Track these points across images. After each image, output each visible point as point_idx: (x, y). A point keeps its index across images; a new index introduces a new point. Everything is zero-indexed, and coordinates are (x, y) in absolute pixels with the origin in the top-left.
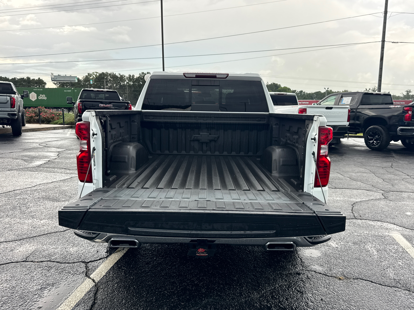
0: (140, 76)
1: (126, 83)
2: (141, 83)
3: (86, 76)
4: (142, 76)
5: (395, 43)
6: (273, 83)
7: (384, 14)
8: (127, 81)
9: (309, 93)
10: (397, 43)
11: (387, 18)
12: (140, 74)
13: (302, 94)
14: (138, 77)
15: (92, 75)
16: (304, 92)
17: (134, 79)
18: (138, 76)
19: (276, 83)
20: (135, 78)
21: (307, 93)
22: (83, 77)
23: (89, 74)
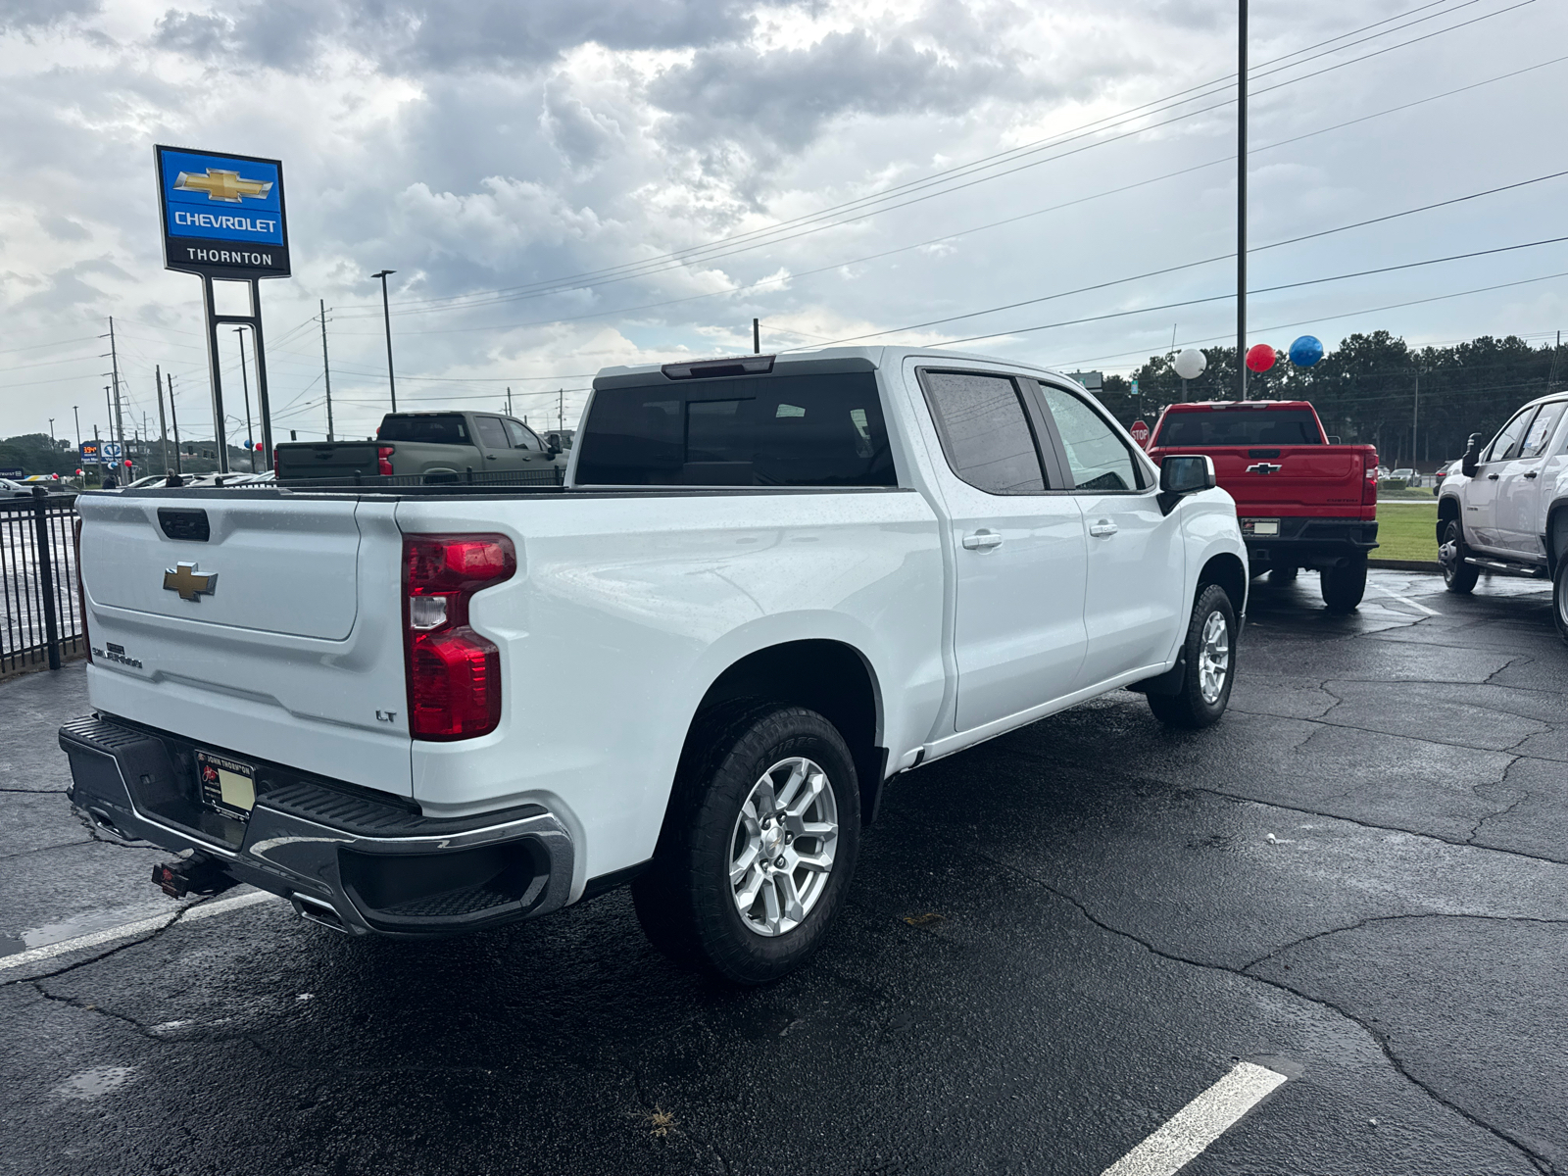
0: (1343, 350)
1: (1285, 380)
2: (1348, 376)
3: (1145, 368)
4: (1352, 350)
8: (1292, 374)
12: (1344, 342)
14: (1337, 355)
15: (1166, 364)
17: (1320, 364)
18: (1337, 349)
20: (1323, 360)
22: (1133, 371)
23: (1153, 360)
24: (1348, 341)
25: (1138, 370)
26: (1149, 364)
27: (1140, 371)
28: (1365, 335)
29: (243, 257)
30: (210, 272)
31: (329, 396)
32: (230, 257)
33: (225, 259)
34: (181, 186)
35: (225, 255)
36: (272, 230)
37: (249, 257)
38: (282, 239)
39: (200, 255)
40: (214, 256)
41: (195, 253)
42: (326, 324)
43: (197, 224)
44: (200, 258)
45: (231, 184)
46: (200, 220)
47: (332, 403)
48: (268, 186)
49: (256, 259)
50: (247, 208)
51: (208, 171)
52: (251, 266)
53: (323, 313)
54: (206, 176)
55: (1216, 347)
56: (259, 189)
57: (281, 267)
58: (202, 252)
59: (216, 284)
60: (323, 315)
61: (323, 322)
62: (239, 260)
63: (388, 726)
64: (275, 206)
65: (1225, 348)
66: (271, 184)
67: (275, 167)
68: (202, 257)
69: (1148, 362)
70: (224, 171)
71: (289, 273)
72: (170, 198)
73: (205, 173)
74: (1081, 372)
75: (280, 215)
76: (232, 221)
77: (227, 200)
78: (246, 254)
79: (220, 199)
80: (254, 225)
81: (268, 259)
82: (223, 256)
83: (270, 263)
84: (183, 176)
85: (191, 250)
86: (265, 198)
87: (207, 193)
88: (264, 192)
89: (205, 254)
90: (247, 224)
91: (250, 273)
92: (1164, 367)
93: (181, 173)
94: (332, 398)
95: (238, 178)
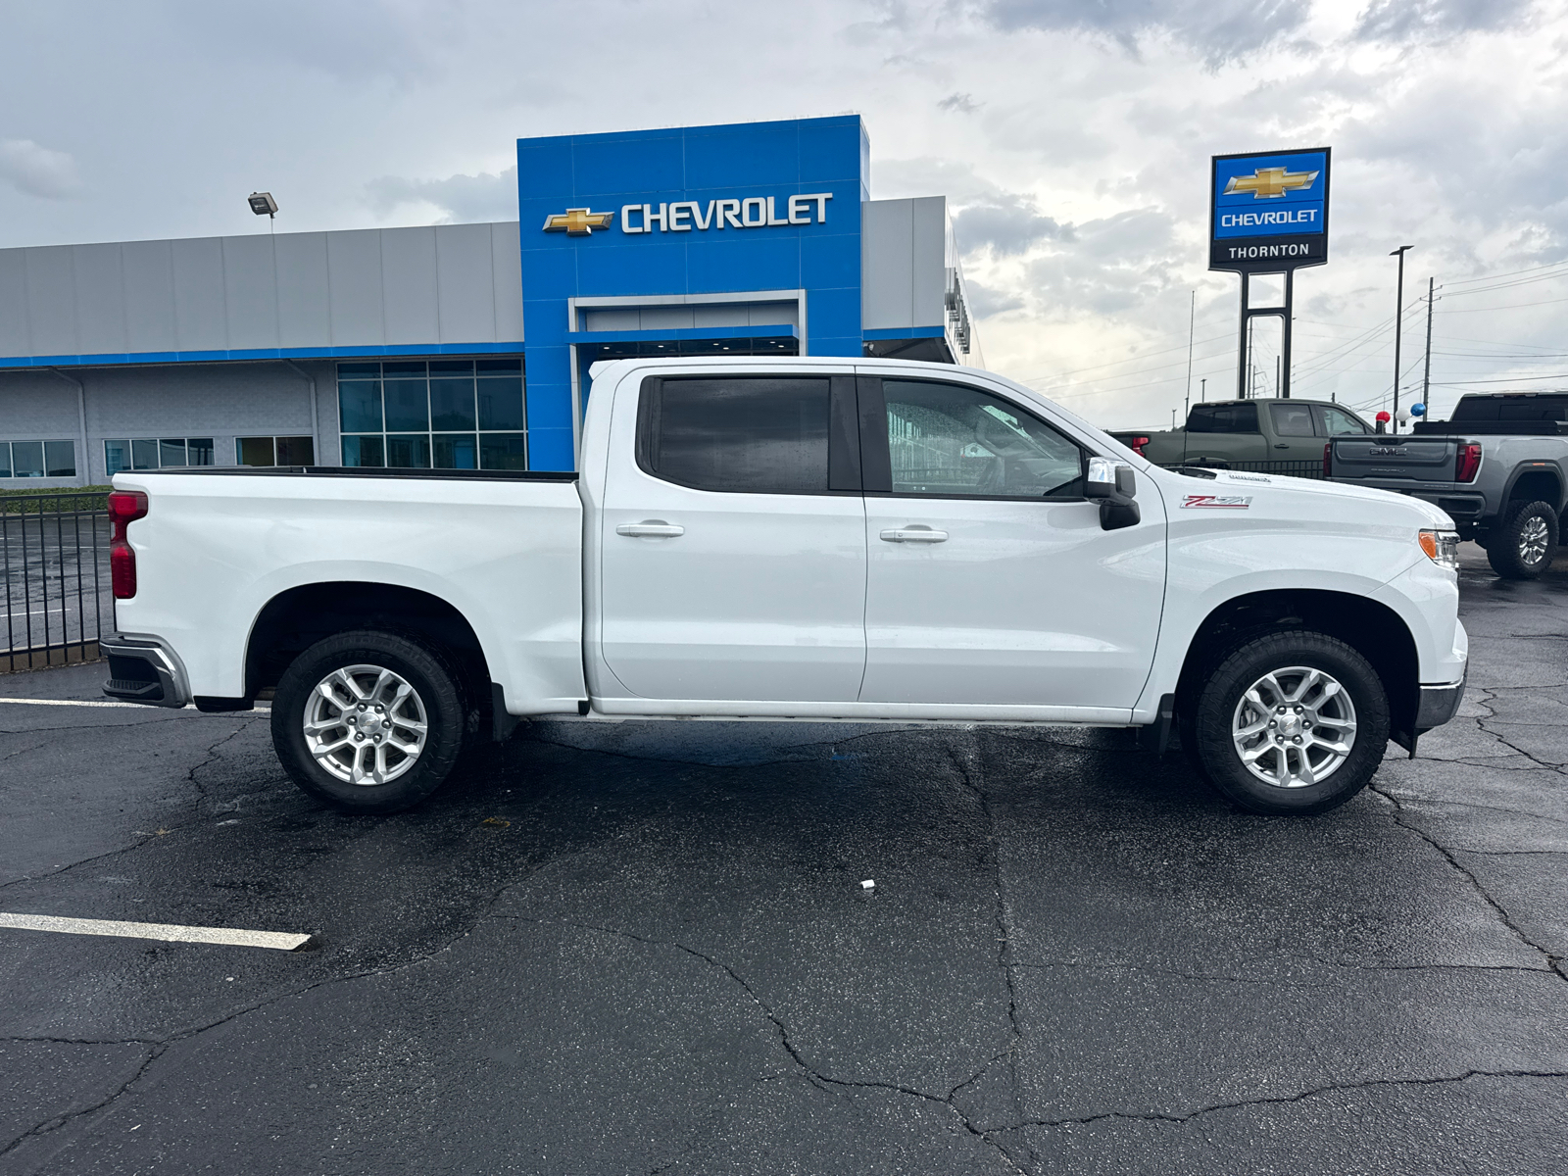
29: (1280, 250)
30: (1248, 267)
31: (1427, 380)
32: (1269, 251)
33: (1264, 254)
34: (1229, 191)
35: (1263, 251)
36: (1312, 219)
37: (1287, 249)
38: (1322, 227)
39: (1240, 253)
40: (1252, 252)
41: (1236, 252)
42: (1433, 303)
43: (1241, 224)
44: (1239, 256)
45: (1277, 180)
46: (1244, 220)
47: (1430, 387)
48: (1314, 175)
49: (1293, 250)
50: (1292, 200)
51: (1256, 172)
52: (1288, 257)
53: (1431, 291)
54: (1254, 177)
56: (1302, 180)
57: (1318, 255)
58: (1242, 250)
59: (1251, 278)
60: (1431, 294)
61: (1431, 301)
62: (1276, 254)
64: (1320, 195)
66: (1317, 173)
67: (1324, 154)
68: (1242, 255)
70: (1271, 169)
71: (1326, 260)
72: (1220, 203)
73: (1254, 174)
75: (1322, 203)
76: (1274, 217)
77: (1271, 196)
78: (1284, 247)
79: (1266, 197)
80: (1295, 217)
81: (1305, 249)
82: (1261, 252)
83: (1306, 252)
84: (1233, 181)
85: (1233, 250)
86: (1309, 187)
87: (1253, 193)
88: (1309, 182)
89: (1245, 252)
90: (1288, 217)
91: (1285, 265)
93: (1232, 178)
94: (1430, 382)
95: (1285, 173)
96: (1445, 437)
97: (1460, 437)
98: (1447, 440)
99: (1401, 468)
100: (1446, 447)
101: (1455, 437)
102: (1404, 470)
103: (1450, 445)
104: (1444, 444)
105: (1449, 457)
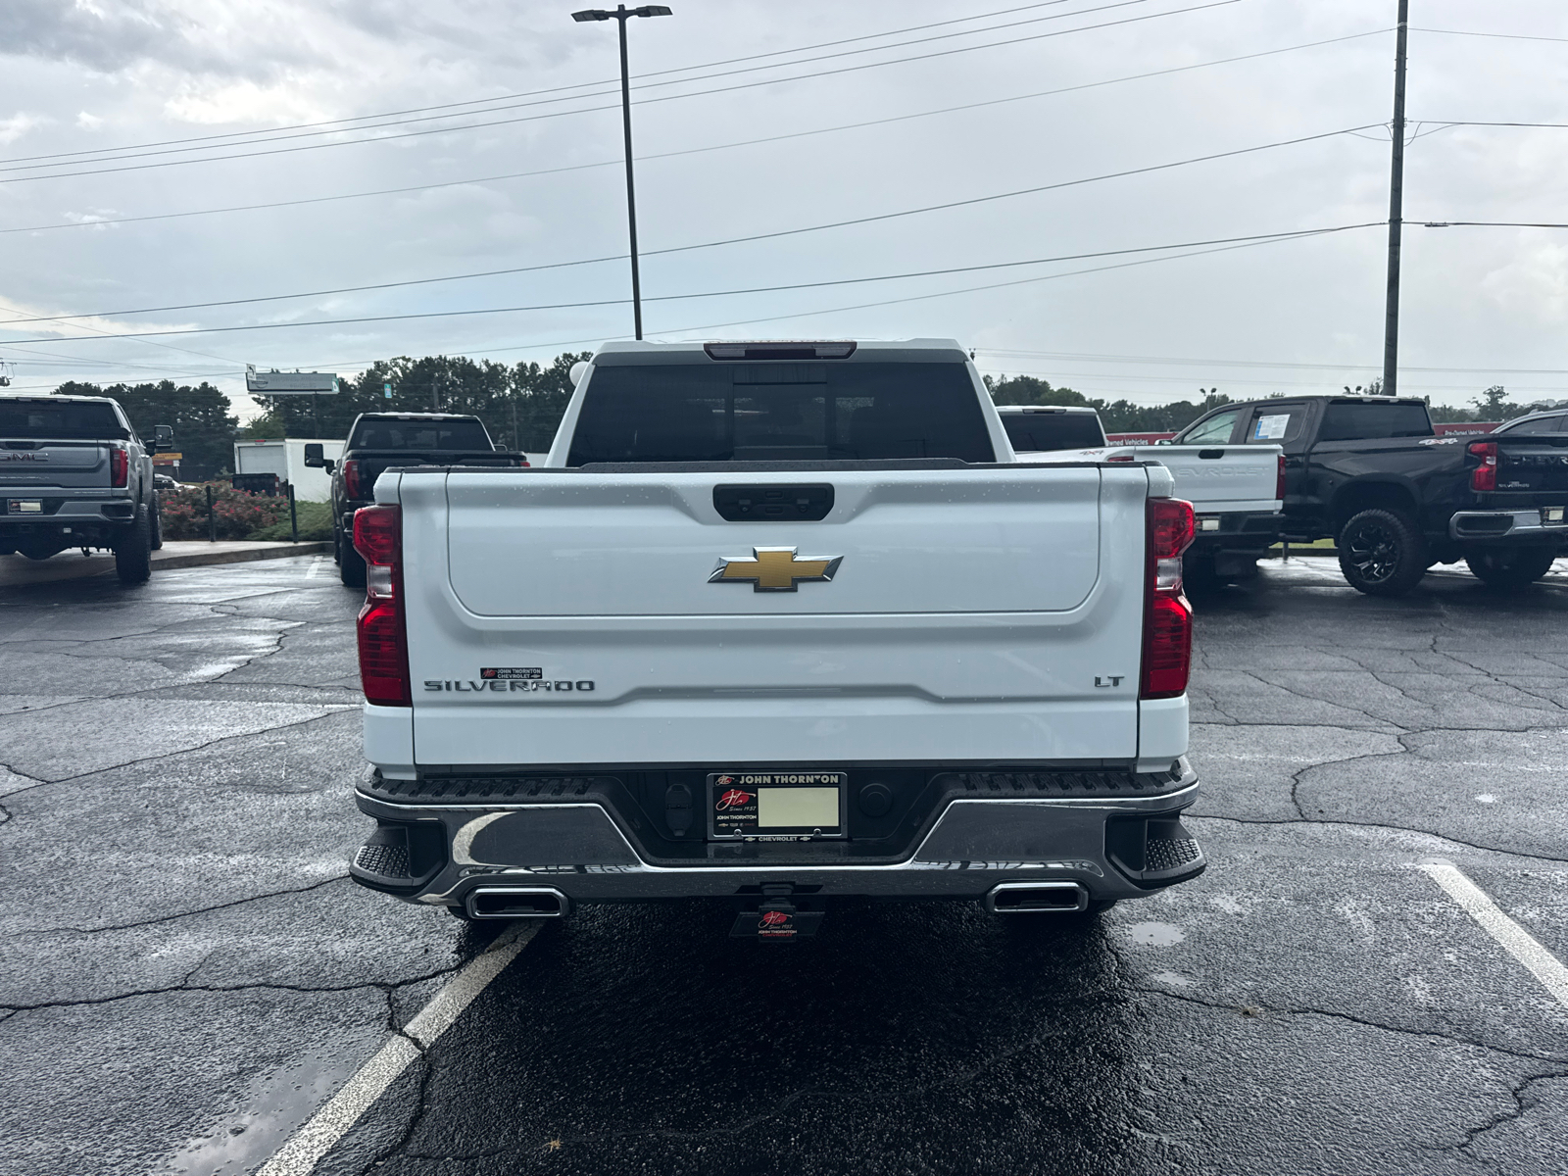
0: (556, 367)
1: (508, 391)
2: (563, 391)
3: (370, 372)
4: (563, 367)
5: (1436, 225)
6: (1022, 377)
7: (1392, 130)
8: (513, 386)
9: (1150, 409)
10: (1445, 225)
11: (1405, 142)
12: (557, 360)
13: (1124, 413)
14: (552, 371)
15: (391, 369)
16: (1133, 407)
17: (537, 378)
18: (551, 366)
19: (1032, 376)
20: (540, 375)
21: (1141, 408)
22: (357, 374)
23: (377, 364)
24: (561, 359)
25: (362, 374)
26: (373, 368)
27: (365, 375)
28: (574, 355)
55: (440, 356)
63: (1113, 690)
65: (449, 358)
69: (372, 366)
74: (301, 371)
92: (389, 372)
96: (95, 441)
97: (112, 442)
98: (98, 445)
99: (42, 474)
100: (99, 452)
101: (106, 442)
102: (46, 477)
103: (102, 449)
104: (95, 449)
105: (103, 462)
